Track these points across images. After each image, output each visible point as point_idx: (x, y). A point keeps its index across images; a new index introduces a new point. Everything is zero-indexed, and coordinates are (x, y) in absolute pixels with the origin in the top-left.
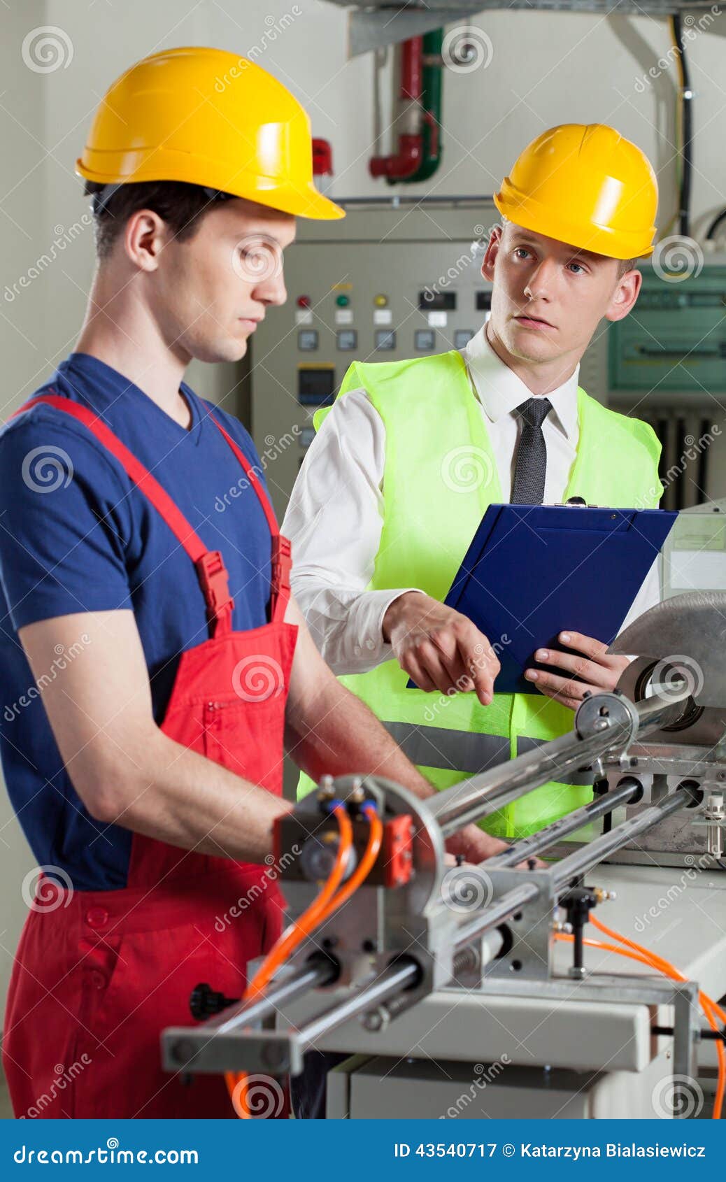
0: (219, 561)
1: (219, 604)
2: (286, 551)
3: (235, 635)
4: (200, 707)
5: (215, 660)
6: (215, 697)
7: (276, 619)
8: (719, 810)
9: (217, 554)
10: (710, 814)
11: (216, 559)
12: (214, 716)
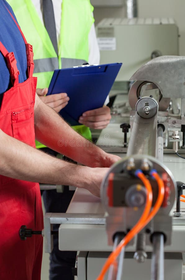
0: (13, 56)
1: (15, 73)
2: (31, 50)
3: (20, 85)
4: (10, 114)
5: (14, 95)
6: (15, 110)
7: (30, 76)
8: (177, 135)
9: (12, 53)
10: (174, 137)
11: (12, 55)
12: (15, 117)
